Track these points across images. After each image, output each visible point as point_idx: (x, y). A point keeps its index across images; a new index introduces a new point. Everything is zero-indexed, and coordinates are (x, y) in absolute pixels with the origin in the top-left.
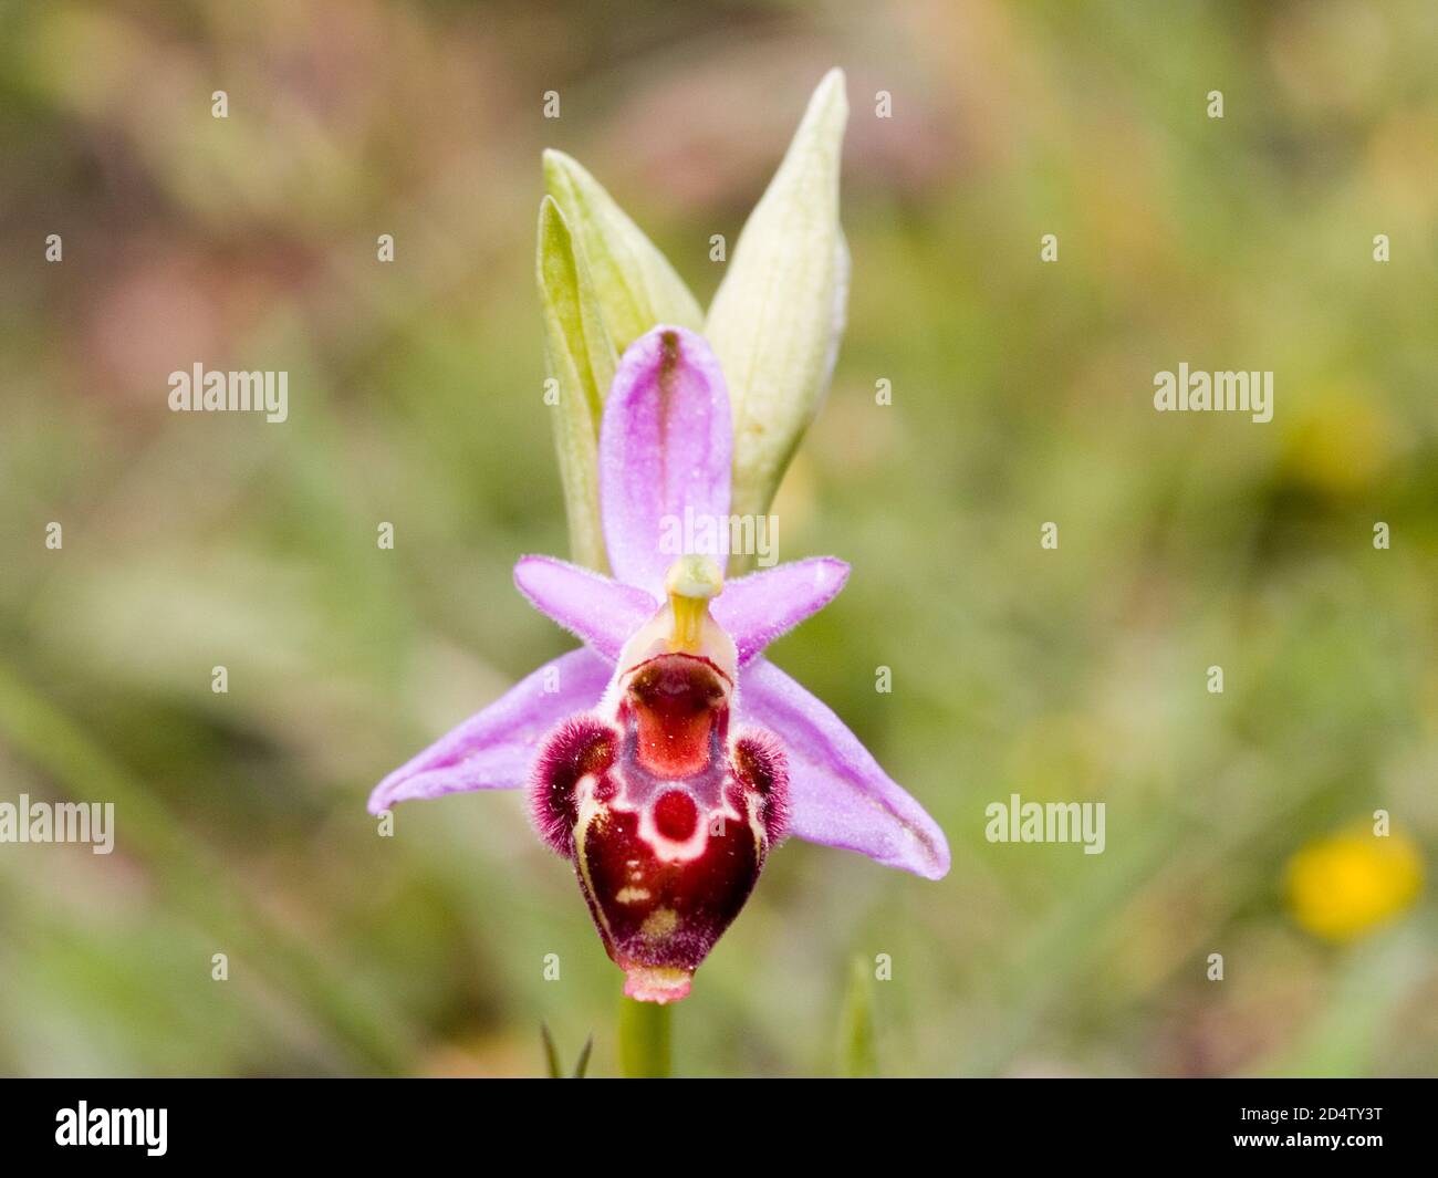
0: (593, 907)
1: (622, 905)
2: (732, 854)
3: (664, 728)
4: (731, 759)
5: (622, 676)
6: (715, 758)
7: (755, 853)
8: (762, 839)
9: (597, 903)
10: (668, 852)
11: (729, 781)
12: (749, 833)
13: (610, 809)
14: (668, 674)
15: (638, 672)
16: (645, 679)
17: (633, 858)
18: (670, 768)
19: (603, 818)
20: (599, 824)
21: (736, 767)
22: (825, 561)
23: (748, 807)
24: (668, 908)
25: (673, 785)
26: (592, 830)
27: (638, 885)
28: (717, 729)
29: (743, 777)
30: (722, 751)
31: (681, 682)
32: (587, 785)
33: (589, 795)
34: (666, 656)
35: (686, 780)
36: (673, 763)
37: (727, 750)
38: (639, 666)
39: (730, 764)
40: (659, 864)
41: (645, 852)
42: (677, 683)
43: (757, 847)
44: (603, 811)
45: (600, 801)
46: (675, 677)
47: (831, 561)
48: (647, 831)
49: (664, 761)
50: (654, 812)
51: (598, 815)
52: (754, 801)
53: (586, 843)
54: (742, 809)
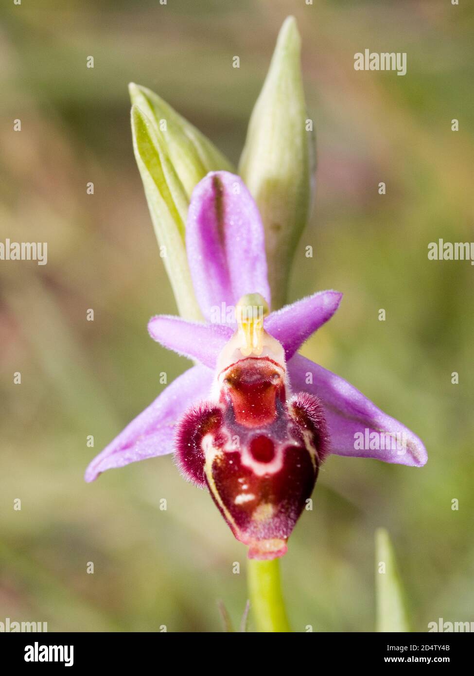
0: (222, 511)
1: (239, 506)
2: (299, 466)
3: (248, 401)
4: (291, 413)
5: (219, 375)
6: (281, 414)
7: (312, 465)
8: (315, 456)
9: (224, 508)
10: (261, 470)
11: (290, 425)
12: (307, 453)
13: (223, 451)
14: (247, 371)
15: (228, 371)
16: (233, 375)
17: (240, 477)
18: (255, 423)
19: (220, 457)
20: (218, 461)
21: (293, 417)
22: (327, 293)
23: (304, 439)
24: (266, 502)
25: (258, 432)
26: (215, 466)
27: (247, 492)
28: (279, 398)
29: (299, 422)
30: (284, 409)
31: (255, 374)
32: (208, 441)
33: (210, 445)
34: (243, 360)
35: (266, 428)
36: (257, 420)
37: (287, 409)
38: (228, 368)
39: (290, 416)
40: (257, 478)
41: (247, 472)
42: (251, 375)
43: (313, 461)
44: (219, 453)
45: (217, 448)
46: (251, 372)
47: (331, 293)
48: (247, 460)
49: (251, 420)
50: (250, 448)
51: (217, 456)
52: (307, 435)
53: (213, 474)
54: (301, 440)
